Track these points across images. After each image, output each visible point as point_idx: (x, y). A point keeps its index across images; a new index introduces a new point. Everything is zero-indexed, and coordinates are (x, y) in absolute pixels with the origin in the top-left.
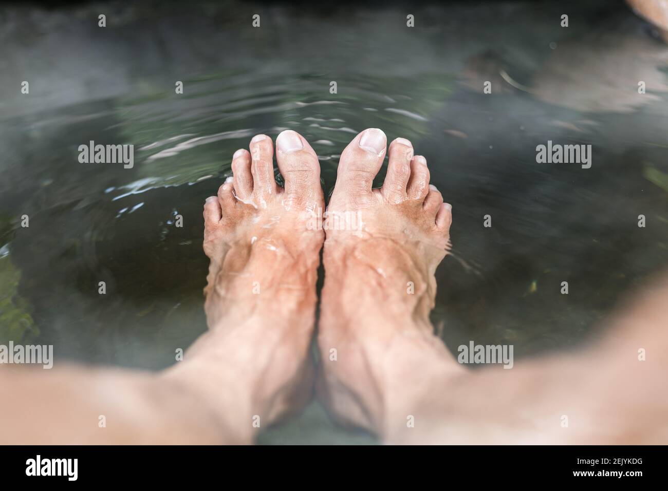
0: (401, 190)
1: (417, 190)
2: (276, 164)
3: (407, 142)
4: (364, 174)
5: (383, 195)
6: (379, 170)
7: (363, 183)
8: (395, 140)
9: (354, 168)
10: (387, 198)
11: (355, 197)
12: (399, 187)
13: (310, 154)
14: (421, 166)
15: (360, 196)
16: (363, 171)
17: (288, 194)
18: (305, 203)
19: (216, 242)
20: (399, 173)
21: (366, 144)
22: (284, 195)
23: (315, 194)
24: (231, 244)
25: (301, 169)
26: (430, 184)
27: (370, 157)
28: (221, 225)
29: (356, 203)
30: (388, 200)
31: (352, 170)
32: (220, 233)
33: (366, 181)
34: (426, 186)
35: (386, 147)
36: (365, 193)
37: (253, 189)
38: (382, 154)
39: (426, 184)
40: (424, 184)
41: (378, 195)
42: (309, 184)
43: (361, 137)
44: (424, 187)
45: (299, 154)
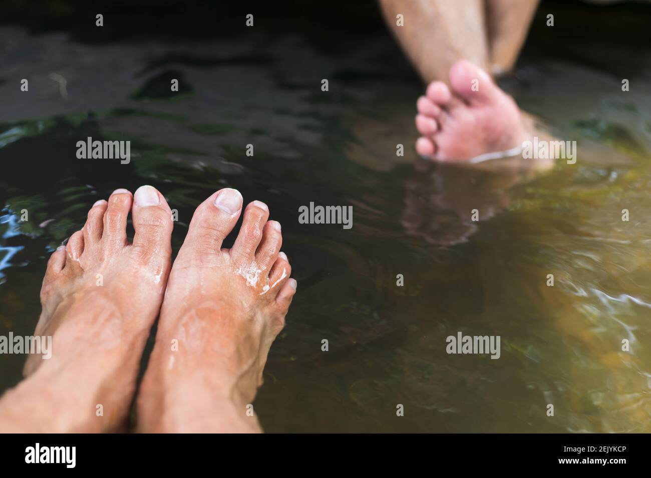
0: (249, 254)
1: (265, 256)
2: (130, 216)
3: (264, 207)
4: (215, 232)
5: (231, 256)
6: (231, 230)
7: (213, 241)
8: (252, 203)
9: (205, 225)
10: (234, 259)
11: (202, 254)
12: (248, 251)
13: (165, 211)
14: (275, 232)
15: (207, 254)
16: (214, 229)
17: (134, 247)
18: (150, 258)
19: (51, 293)
20: (251, 235)
21: (221, 203)
22: (132, 247)
23: (162, 250)
24: (64, 296)
25: (152, 223)
26: (281, 251)
27: (223, 216)
28: (62, 275)
29: (201, 261)
30: (235, 261)
31: (203, 227)
32: (58, 283)
33: (216, 240)
34: (275, 253)
35: (241, 209)
36: (212, 251)
37: (101, 237)
38: (236, 215)
39: (276, 250)
40: (274, 251)
41: (226, 255)
42: (158, 239)
43: (218, 195)
44: (273, 253)
45: (154, 209)
